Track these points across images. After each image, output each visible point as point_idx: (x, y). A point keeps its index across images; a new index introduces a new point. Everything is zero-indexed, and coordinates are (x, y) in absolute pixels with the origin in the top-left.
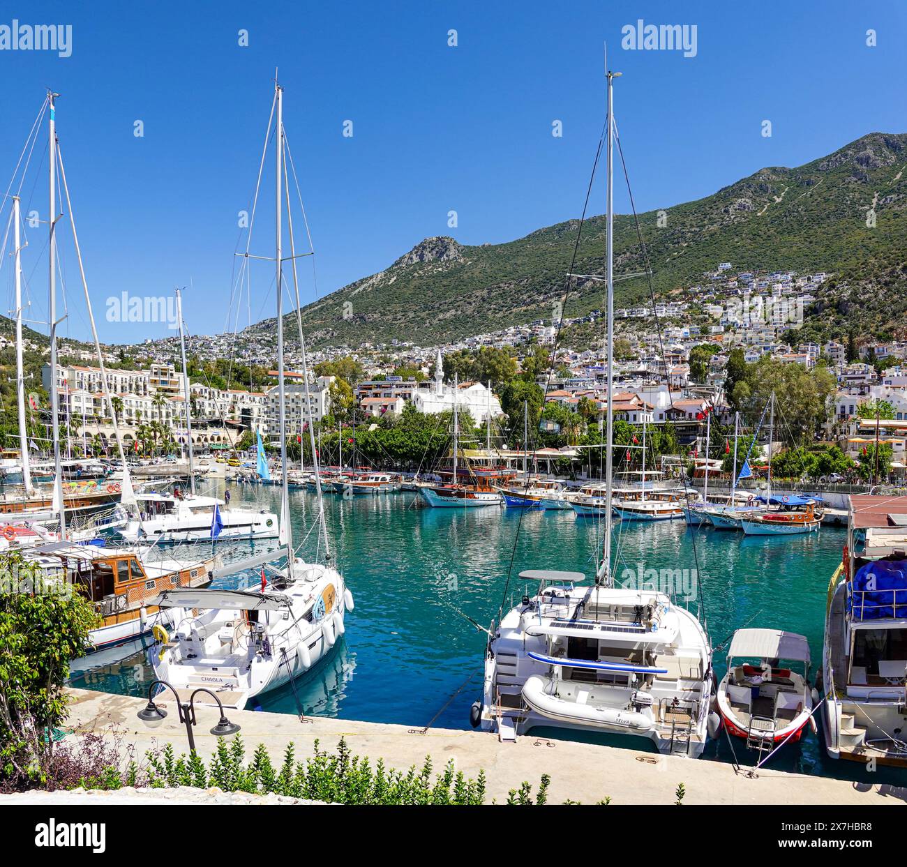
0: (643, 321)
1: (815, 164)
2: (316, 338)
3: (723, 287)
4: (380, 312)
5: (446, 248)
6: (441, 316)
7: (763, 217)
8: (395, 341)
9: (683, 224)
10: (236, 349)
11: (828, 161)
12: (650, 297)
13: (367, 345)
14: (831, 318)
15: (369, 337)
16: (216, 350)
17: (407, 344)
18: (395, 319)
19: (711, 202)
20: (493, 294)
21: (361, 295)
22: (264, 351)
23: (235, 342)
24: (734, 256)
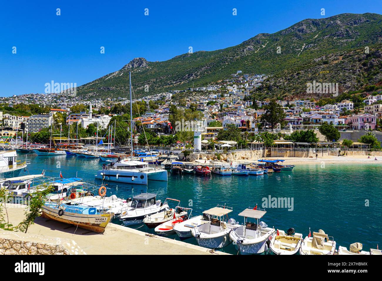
0: (203, 92)
1: (280, 32)
2: (89, 96)
3: (237, 80)
4: (115, 86)
5: (142, 62)
6: (138, 88)
7: (257, 53)
8: (120, 98)
9: (227, 56)
10: (55, 99)
11: (286, 31)
12: (210, 83)
13: (109, 99)
14: (265, 92)
15: (111, 96)
16: (46, 100)
17: (124, 99)
18: (121, 89)
19: (238, 47)
20: (158, 81)
21: (109, 80)
22: (67, 100)
23: (55, 97)
24: (244, 68)
